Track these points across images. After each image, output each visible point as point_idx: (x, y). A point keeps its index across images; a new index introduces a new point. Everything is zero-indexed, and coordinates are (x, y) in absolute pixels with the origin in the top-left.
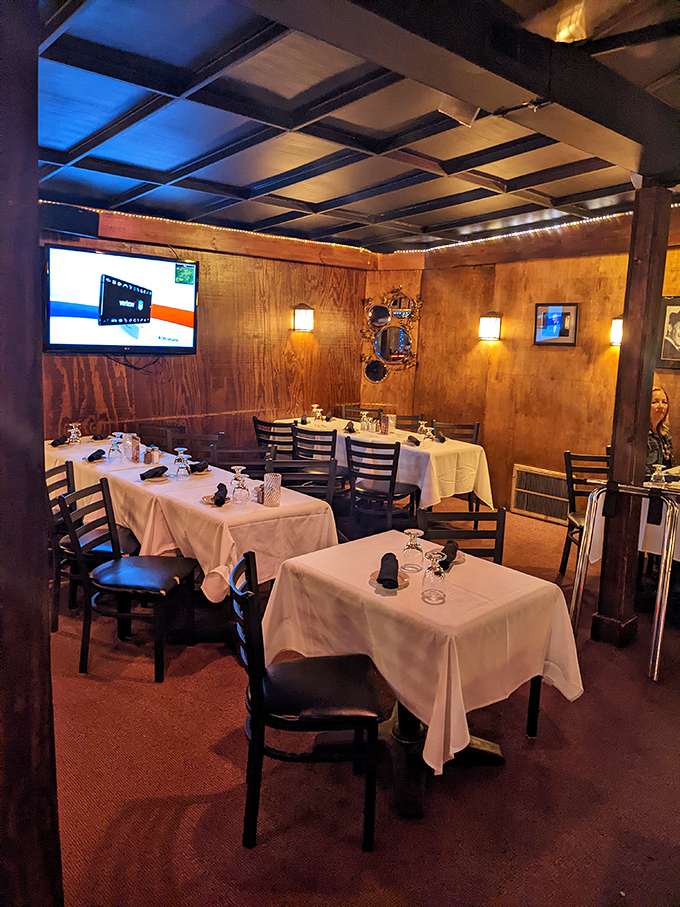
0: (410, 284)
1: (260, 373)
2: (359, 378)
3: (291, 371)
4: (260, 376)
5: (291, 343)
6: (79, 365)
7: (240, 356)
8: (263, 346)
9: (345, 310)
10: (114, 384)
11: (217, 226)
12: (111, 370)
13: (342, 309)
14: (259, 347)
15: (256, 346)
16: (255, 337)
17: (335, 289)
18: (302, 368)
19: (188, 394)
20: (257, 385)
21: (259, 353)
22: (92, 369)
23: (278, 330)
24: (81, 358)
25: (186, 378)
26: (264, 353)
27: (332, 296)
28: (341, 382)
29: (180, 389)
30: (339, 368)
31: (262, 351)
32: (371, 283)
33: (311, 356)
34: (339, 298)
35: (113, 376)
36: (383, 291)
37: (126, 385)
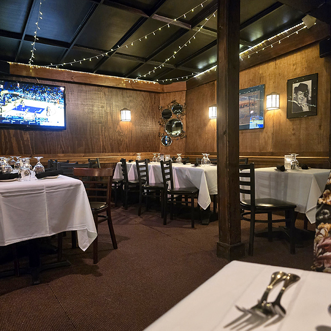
0: (180, 98)
1: (103, 140)
2: (159, 144)
3: (120, 140)
4: (103, 141)
5: (120, 127)
6: (4, 134)
7: (91, 132)
8: (104, 127)
9: (149, 112)
10: (23, 143)
11: (74, 70)
12: (22, 136)
13: (147, 111)
14: (102, 128)
15: (100, 128)
16: (100, 123)
17: (143, 101)
18: (127, 139)
19: (64, 149)
20: (101, 146)
21: (102, 131)
22: (12, 136)
23: (112, 120)
24: (5, 131)
25: (62, 141)
26: (105, 131)
27: (141, 105)
28: (148, 146)
29: (59, 146)
30: (147, 139)
31: (103, 130)
32: (162, 99)
33: (132, 133)
34: (145, 106)
35: (23, 139)
36: (168, 102)
37: (30, 143)
